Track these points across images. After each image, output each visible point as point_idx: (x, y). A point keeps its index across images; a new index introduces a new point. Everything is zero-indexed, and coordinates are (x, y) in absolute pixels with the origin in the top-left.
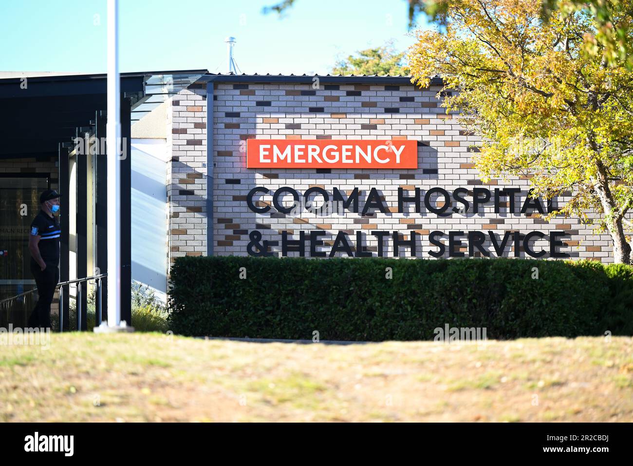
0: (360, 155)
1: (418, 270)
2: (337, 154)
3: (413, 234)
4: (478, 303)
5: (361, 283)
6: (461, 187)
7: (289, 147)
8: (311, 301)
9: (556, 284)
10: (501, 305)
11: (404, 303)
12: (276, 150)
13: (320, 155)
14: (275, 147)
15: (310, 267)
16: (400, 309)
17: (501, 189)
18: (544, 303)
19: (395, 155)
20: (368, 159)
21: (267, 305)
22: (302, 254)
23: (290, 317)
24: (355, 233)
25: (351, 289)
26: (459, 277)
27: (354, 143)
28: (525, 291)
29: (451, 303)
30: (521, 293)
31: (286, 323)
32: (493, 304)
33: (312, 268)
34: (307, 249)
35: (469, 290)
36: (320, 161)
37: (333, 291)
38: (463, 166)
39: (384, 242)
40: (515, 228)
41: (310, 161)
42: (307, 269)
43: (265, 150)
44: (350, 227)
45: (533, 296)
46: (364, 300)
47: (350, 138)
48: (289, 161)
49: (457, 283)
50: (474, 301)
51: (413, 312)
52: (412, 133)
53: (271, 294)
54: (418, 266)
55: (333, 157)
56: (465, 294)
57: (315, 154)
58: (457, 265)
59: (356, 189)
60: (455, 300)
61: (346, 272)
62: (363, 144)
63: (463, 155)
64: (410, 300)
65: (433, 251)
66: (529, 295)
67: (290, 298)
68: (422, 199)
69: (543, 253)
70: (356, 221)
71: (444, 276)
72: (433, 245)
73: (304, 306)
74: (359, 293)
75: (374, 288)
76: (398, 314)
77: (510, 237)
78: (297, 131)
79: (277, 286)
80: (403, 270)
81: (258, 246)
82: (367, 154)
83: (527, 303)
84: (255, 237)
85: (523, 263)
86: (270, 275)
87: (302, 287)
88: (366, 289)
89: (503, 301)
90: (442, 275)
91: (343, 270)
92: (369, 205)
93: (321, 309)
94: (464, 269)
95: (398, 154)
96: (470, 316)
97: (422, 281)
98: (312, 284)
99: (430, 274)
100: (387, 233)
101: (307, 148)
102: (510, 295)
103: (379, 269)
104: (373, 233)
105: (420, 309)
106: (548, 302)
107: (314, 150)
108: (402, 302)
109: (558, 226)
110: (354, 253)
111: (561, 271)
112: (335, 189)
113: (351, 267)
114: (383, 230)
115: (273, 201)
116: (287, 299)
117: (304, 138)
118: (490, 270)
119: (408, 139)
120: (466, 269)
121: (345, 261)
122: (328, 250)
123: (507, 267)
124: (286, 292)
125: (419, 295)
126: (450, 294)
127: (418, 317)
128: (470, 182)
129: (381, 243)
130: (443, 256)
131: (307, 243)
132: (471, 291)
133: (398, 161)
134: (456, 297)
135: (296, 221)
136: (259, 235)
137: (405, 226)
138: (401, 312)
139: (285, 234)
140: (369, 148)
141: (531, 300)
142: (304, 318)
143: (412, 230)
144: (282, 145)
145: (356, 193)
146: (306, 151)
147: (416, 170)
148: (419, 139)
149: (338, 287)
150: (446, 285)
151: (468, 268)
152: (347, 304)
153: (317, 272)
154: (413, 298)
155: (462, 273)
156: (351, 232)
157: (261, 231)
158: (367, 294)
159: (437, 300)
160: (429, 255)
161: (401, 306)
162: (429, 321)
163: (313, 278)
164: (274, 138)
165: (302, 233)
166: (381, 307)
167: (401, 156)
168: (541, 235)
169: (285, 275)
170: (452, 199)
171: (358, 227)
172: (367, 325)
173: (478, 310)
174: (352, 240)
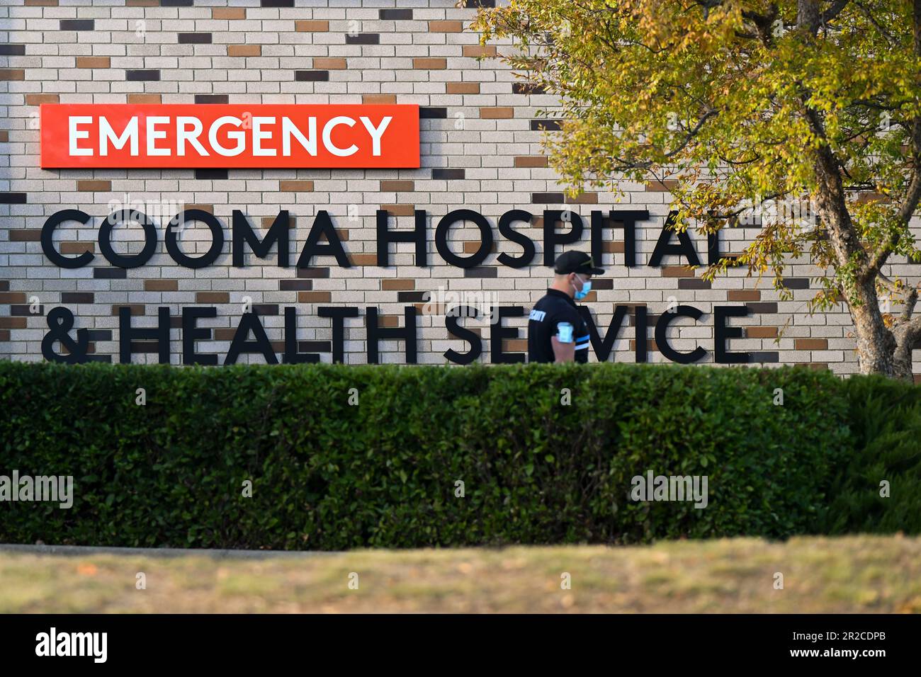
0: (293, 139)
1: (422, 390)
2: (240, 136)
3: (411, 314)
4: (558, 465)
5: (296, 420)
6: (517, 208)
7: (134, 122)
8: (184, 460)
9: (732, 420)
10: (609, 469)
11: (392, 465)
12: (105, 128)
13: (204, 139)
14: (103, 120)
15: (182, 385)
16: (384, 479)
17: (606, 210)
18: (704, 463)
19: (370, 139)
20: (311, 147)
21: (85, 470)
22: (165, 357)
23: (136, 497)
24: (282, 311)
25: (275, 433)
26: (515, 407)
27: (278, 111)
28: (663, 437)
29: (498, 464)
30: (653, 441)
31: (128, 511)
32: (590, 467)
33: (185, 389)
34: (177, 347)
35: (537, 434)
36: (203, 152)
37: (231, 439)
38: (521, 162)
39: (346, 331)
40: (636, 299)
41: (181, 151)
42: (175, 390)
43: (81, 127)
44: (270, 299)
45: (681, 448)
46: (304, 458)
47: (270, 100)
48: (135, 151)
49: (512, 419)
50: (550, 459)
51: (412, 486)
52: (408, 88)
53: (93, 447)
54: (422, 383)
55: (233, 144)
56: (528, 444)
57: (193, 137)
58: (511, 378)
59: (284, 214)
60: (505, 456)
61: (263, 395)
62: (299, 115)
63: (520, 137)
64: (405, 457)
65: (454, 349)
66: (670, 446)
67: (136, 455)
68: (431, 235)
69: (699, 354)
70: (285, 285)
71: (481, 403)
72: (454, 337)
73: (168, 471)
74: (291, 442)
75: (324, 432)
76: (379, 489)
77: (627, 320)
78: (151, 86)
79: (107, 427)
80: (389, 392)
81: (67, 342)
82: (307, 136)
83: (667, 462)
84: (61, 321)
85: (657, 375)
86: (91, 404)
87: (164, 430)
88: (308, 433)
89: (615, 459)
90: (478, 401)
91: (255, 391)
92: (312, 249)
93: (206, 479)
94: (527, 386)
95: (376, 134)
96: (541, 493)
97: (433, 416)
98: (187, 423)
99: (449, 399)
100: (353, 312)
101: (174, 123)
102: (630, 448)
103: (336, 389)
104: (323, 312)
105: (427, 477)
106: (714, 460)
107: (189, 128)
108: (388, 463)
109: (733, 294)
110: (279, 356)
111: (745, 392)
112: (237, 215)
113: (273, 384)
114: (343, 305)
115: (100, 241)
116: (129, 457)
117: (167, 100)
118: (586, 388)
119: (398, 103)
120: (531, 387)
121: (258, 372)
122: (221, 348)
123: (624, 383)
124: (129, 442)
125: (424, 447)
126: (496, 444)
127: (423, 495)
128: (537, 198)
129: (339, 334)
130: (479, 361)
131: (176, 334)
132: (542, 438)
133: (377, 151)
134: (509, 451)
135: (151, 286)
136: (69, 318)
137: (394, 295)
138: (385, 486)
139: (124, 313)
140: (312, 121)
141: (676, 457)
142: (167, 499)
143: (409, 304)
144: (118, 117)
145: (283, 223)
146: (171, 129)
147: (417, 172)
148: (423, 102)
149: (244, 431)
150: (485, 423)
151: (536, 385)
152: (265, 467)
153: (196, 396)
154: (411, 454)
155: (521, 397)
156: (272, 310)
157: (72, 307)
158: (310, 446)
159: (467, 458)
160: (445, 360)
161: (385, 471)
162: (448, 504)
163: (188, 410)
164: (100, 100)
165: (164, 313)
166: (341, 474)
167: (382, 139)
168: (696, 314)
169: (125, 404)
170: (498, 235)
171: (290, 297)
172: (310, 513)
173: (558, 478)
174: (274, 326)
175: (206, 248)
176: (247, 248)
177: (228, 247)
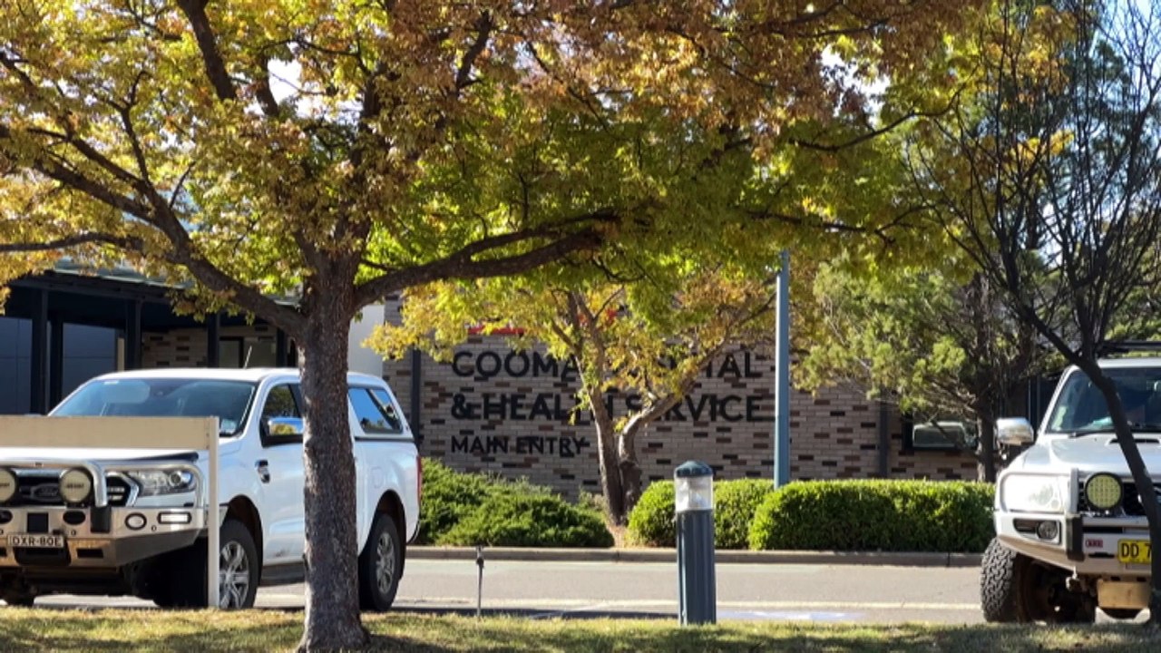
24: (554, 396)
40: (712, 392)
44: (549, 391)
70: (556, 385)
77: (707, 402)
81: (462, 409)
84: (459, 400)
92: (567, 369)
109: (756, 390)
115: (477, 365)
122: (527, 413)
131: (508, 406)
135: (499, 385)
136: (463, 399)
139: (486, 396)
156: (550, 396)
157: (465, 394)
165: (503, 397)
168: (738, 399)
171: (558, 390)
174: (550, 403)
175: (522, 368)
176: (540, 369)
177: (531, 368)
